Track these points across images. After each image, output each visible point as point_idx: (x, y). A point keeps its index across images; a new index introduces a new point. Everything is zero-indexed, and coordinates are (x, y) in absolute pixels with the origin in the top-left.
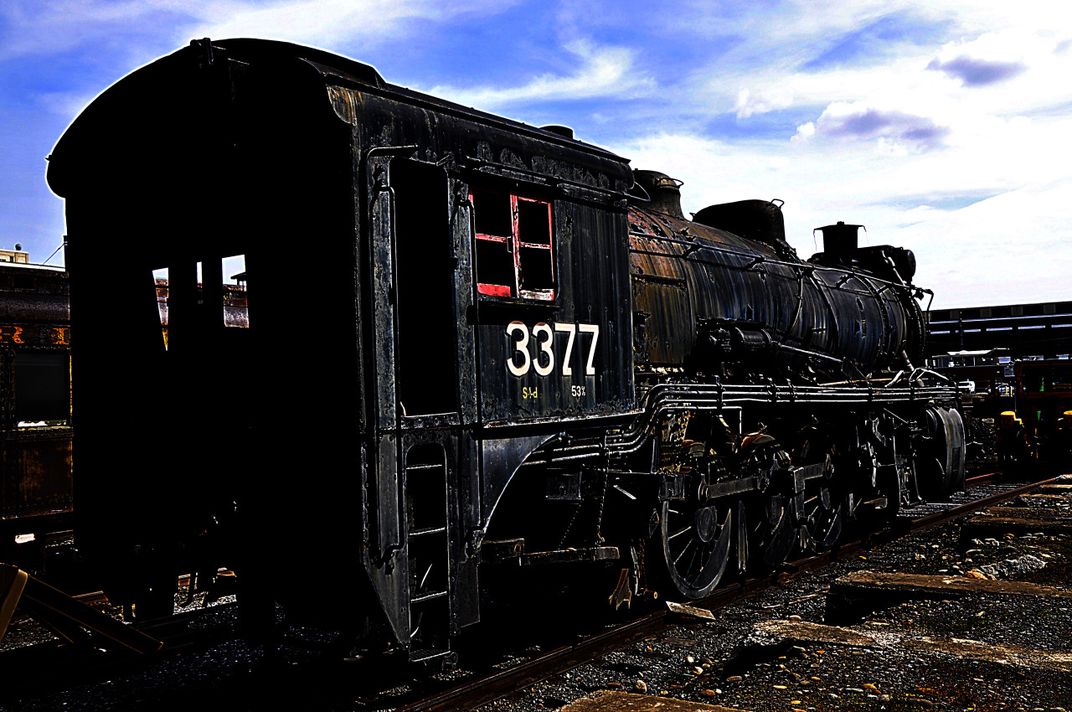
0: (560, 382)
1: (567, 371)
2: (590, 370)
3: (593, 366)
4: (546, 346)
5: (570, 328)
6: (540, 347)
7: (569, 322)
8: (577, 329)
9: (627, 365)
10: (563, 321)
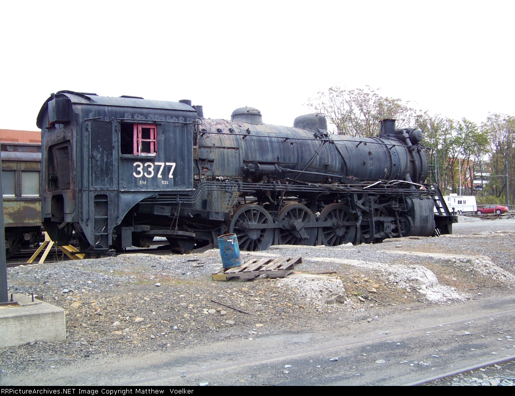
0: (156, 180)
1: (159, 176)
2: (171, 176)
3: (173, 174)
4: (151, 169)
5: (163, 164)
6: (148, 169)
7: (162, 162)
8: (165, 164)
9: (189, 175)
10: (159, 161)
